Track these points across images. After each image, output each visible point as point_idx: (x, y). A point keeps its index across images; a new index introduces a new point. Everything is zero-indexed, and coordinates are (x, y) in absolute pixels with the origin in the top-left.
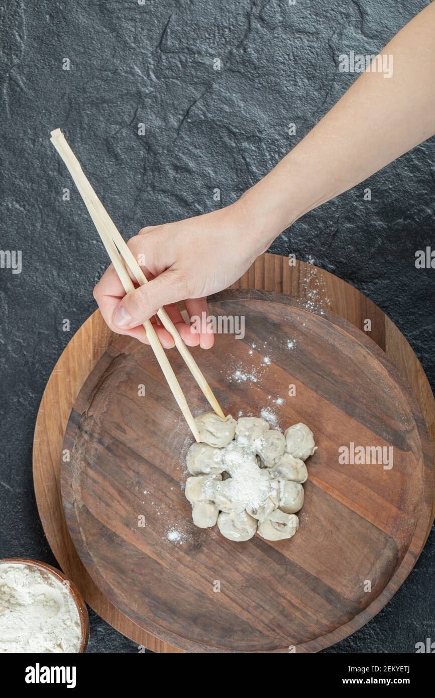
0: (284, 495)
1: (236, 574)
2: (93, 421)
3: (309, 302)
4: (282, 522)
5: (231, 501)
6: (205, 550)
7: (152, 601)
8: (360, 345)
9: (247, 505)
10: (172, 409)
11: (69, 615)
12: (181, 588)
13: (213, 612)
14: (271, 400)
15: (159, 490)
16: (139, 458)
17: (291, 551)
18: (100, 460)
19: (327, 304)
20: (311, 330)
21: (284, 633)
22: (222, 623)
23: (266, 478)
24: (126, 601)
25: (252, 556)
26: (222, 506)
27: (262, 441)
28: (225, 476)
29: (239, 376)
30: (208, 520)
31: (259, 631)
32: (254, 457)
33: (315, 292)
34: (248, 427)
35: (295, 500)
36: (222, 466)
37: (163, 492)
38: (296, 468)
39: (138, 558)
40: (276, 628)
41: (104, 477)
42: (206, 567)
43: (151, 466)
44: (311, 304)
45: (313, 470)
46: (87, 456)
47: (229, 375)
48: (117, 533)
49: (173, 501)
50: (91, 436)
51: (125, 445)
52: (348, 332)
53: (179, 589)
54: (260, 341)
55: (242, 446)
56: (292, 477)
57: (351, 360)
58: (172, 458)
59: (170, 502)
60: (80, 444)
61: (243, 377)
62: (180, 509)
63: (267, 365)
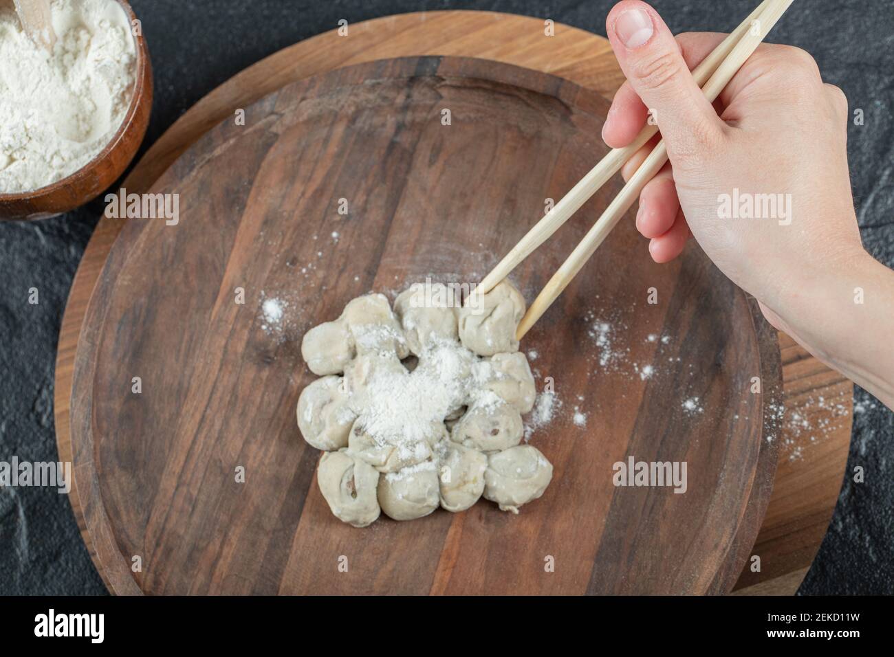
0: (409, 475)
1: (239, 443)
2: (432, 102)
3: (782, 408)
4: (357, 486)
5: (366, 383)
6: (265, 373)
7: (143, 310)
8: (734, 529)
9: (370, 414)
10: (499, 233)
11: (70, 159)
12: (182, 352)
13: (158, 423)
14: (577, 402)
15: (347, 257)
16: (394, 203)
17: (312, 529)
18: (367, 138)
19: (790, 452)
20: (732, 433)
21: (159, 563)
22: (143, 446)
23: (429, 432)
24: (129, 260)
25: (281, 461)
26: (352, 371)
27: (495, 403)
28: (410, 361)
29: (602, 331)
30: (319, 355)
31: (149, 518)
32: (461, 402)
33: (805, 423)
34: (513, 374)
35: (406, 498)
36: (425, 349)
37: (345, 264)
38: (465, 483)
39: (213, 261)
40: (162, 546)
41: (339, 155)
42: (235, 386)
43: (386, 230)
44: (780, 413)
45: (473, 520)
46: (367, 112)
47: (596, 313)
48: (247, 209)
49: (335, 288)
50: (405, 108)
51: (408, 172)
52: (751, 498)
53: (179, 351)
54: (678, 349)
55: (473, 372)
56: (447, 479)
57: (702, 525)
58: (412, 262)
59: (332, 282)
60: (384, 93)
61: (602, 339)
62: (324, 305)
63: (638, 376)
